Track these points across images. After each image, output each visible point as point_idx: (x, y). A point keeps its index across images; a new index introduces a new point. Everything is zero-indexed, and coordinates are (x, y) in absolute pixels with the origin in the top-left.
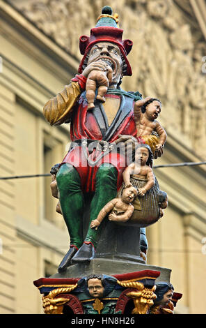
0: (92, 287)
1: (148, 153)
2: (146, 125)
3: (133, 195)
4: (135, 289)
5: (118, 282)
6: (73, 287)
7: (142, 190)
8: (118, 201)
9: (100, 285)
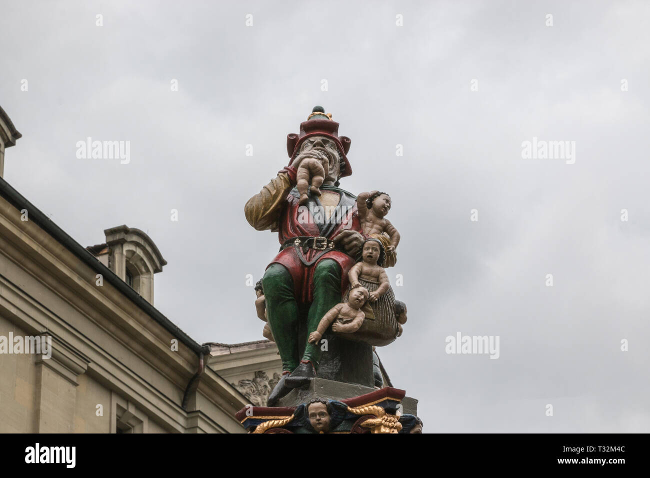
0: (314, 415)
1: (378, 248)
2: (374, 223)
3: (362, 297)
4: (372, 415)
5: (349, 408)
6: (289, 419)
7: (374, 294)
8: (344, 307)
9: (325, 411)
